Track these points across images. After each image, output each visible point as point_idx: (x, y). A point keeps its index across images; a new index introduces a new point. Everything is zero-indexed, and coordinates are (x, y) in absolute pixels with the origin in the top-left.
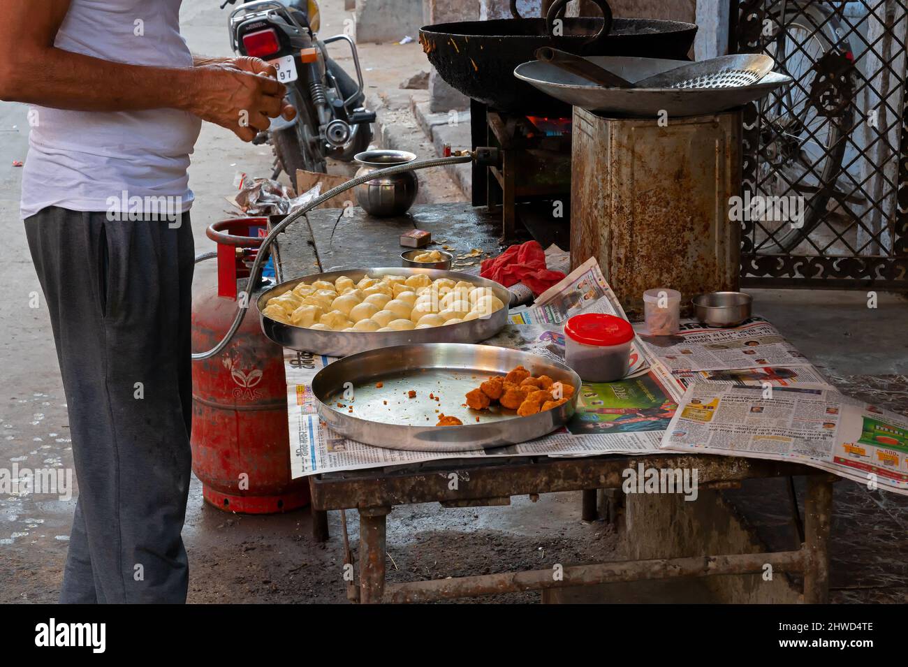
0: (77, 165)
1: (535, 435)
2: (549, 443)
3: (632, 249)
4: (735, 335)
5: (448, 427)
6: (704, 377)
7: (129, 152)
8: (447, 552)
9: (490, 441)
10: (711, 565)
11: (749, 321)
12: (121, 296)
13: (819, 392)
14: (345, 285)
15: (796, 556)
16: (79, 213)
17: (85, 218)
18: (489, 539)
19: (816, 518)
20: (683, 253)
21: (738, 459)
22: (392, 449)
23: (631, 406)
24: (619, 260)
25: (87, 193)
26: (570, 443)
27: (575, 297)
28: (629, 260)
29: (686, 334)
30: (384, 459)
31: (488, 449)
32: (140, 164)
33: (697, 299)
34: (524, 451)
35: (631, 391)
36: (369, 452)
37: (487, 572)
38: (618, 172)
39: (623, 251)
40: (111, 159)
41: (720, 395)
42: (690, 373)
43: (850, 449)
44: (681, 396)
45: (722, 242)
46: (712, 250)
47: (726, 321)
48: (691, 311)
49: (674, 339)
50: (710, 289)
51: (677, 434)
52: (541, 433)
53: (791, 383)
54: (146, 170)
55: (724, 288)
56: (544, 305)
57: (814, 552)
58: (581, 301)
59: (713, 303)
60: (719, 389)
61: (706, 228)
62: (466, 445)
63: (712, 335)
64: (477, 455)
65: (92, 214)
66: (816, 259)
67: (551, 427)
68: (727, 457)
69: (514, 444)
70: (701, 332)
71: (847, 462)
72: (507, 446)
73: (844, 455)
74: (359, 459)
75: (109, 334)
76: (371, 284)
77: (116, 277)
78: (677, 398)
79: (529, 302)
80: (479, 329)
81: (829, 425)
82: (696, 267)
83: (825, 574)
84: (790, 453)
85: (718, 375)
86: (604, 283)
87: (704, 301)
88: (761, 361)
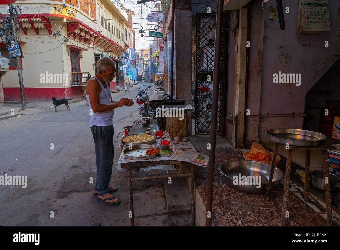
0: (98, 120)
1: (152, 158)
2: (154, 159)
3: (172, 131)
4: (186, 143)
5: (141, 156)
6: (179, 149)
7: (105, 117)
8: (155, 172)
9: (146, 159)
10: (177, 176)
11: (188, 141)
12: (104, 137)
13: (193, 151)
14: (135, 136)
15: (189, 174)
16: (98, 126)
17: (99, 127)
18: (161, 170)
19: (192, 169)
20: (180, 132)
21: (180, 161)
22: (132, 160)
23: (168, 153)
24: (171, 133)
25: (99, 123)
26: (157, 159)
27: (165, 138)
28: (172, 133)
29: (179, 143)
30: (131, 161)
31: (145, 160)
32: (106, 119)
33: (181, 138)
34: (150, 160)
35: (169, 151)
36: (129, 160)
37: (159, 175)
38: (170, 121)
39: (171, 131)
40: (102, 119)
41: (180, 152)
42: (177, 148)
43: (195, 160)
44: (175, 152)
45: (185, 130)
46: (183, 131)
47: (185, 141)
48: (180, 140)
49: (177, 143)
50: (183, 137)
51: (172, 158)
52: (153, 157)
53: (190, 150)
54: (107, 120)
55: (186, 136)
56: (161, 139)
57: (192, 174)
58: (166, 138)
59: (184, 139)
60: (180, 151)
61: (183, 128)
62: (142, 159)
63: (183, 143)
64: (144, 161)
65: (100, 126)
66: (208, 131)
67: (155, 156)
68: (178, 161)
69: (149, 159)
70: (181, 142)
71: (194, 162)
72: (148, 159)
73: (194, 161)
74: (127, 161)
75: (102, 142)
76: (139, 136)
77: (103, 135)
78: (174, 152)
79: (159, 138)
80: (151, 142)
81: (193, 156)
82: (181, 133)
83: (193, 177)
84: (186, 160)
85: (181, 149)
86: (169, 136)
87: (182, 138)
88: (188, 147)
